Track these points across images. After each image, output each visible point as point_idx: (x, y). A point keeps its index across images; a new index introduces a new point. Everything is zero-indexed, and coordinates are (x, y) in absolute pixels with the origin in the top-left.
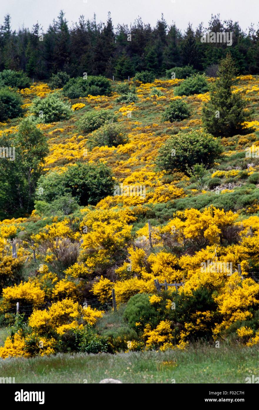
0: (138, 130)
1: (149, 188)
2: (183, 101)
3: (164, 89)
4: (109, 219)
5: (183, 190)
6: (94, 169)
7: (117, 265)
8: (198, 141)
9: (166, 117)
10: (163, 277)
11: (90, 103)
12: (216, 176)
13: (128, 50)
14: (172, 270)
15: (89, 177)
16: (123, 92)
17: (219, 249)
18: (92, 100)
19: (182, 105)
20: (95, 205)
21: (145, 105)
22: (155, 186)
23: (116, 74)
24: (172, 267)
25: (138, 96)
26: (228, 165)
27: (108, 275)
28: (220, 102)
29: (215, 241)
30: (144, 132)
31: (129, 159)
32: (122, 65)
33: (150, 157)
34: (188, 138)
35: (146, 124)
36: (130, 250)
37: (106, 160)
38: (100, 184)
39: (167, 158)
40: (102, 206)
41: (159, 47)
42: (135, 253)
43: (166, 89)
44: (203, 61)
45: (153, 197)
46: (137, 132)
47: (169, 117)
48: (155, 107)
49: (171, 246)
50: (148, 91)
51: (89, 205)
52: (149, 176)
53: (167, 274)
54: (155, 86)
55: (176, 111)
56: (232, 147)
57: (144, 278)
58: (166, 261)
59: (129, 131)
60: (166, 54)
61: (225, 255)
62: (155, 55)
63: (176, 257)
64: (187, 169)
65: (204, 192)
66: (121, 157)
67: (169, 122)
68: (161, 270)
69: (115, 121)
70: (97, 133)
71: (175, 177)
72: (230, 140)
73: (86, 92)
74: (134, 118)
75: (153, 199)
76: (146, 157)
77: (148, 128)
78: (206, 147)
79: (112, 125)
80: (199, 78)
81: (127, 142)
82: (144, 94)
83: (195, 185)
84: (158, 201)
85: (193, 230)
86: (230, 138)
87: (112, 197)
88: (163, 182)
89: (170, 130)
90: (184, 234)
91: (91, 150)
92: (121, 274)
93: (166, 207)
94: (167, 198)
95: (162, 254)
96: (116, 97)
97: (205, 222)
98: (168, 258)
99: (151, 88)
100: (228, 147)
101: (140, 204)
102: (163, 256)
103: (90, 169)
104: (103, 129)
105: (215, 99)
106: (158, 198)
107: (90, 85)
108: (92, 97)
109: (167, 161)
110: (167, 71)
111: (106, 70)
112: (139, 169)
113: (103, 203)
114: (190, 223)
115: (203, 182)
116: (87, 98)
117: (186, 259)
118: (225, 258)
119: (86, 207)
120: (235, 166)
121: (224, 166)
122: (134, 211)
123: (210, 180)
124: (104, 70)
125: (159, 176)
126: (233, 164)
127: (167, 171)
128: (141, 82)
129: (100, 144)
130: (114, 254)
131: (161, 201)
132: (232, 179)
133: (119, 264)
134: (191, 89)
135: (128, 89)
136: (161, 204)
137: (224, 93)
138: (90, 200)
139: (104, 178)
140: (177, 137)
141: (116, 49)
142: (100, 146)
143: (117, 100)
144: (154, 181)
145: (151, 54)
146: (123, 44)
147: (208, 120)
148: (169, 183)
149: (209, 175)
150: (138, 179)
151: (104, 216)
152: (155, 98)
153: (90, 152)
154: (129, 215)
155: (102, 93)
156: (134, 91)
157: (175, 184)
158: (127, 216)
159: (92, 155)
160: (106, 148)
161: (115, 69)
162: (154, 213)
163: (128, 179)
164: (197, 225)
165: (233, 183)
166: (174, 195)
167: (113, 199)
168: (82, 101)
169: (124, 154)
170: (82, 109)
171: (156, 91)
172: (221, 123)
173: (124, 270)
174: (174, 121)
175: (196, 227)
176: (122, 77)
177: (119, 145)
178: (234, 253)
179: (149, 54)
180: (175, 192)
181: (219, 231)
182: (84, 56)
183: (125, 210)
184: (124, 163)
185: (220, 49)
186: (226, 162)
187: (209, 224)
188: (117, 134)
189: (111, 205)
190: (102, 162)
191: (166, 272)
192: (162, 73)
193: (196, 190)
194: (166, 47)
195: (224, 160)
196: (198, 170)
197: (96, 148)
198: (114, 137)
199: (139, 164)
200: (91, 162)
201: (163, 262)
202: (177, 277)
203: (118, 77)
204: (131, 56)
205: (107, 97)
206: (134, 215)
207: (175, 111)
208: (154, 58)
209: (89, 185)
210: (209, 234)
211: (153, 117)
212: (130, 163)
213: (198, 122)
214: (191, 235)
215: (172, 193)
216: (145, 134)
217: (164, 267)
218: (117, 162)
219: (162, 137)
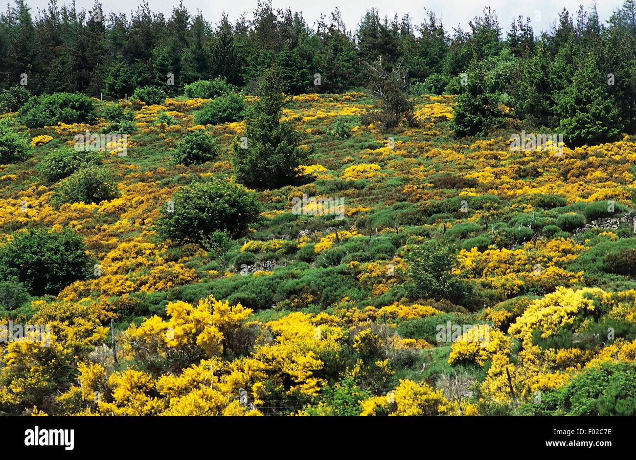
0: (134, 177)
1: (143, 267)
2: (206, 133)
3: (180, 114)
4: (72, 316)
5: (195, 272)
6: (55, 239)
7: (60, 390)
8: (221, 196)
9: (178, 157)
10: (130, 409)
11: (61, 135)
12: (247, 250)
13: (125, 54)
14: (145, 398)
15: (48, 250)
16: (113, 118)
17: (220, 364)
18: (64, 130)
19: (204, 140)
20: (57, 295)
21: (147, 138)
22: (152, 265)
23: (106, 91)
24: (145, 392)
25: (138, 124)
26: (268, 233)
27: (45, 405)
28: (260, 135)
29: (214, 352)
30: (143, 180)
31: (116, 221)
32: (116, 76)
33: (150, 219)
34: (206, 191)
35: (147, 168)
36: (82, 367)
37: (81, 224)
38: (64, 261)
39: (172, 222)
40: (66, 296)
41: (174, 50)
42: (89, 370)
43: (182, 114)
44: (245, 72)
45: (147, 283)
46: (132, 180)
47: (183, 157)
48: (161, 142)
49: (145, 361)
50: (154, 117)
51: (46, 295)
52: (145, 249)
53: (137, 403)
54: (166, 109)
55: (194, 149)
56: (279, 205)
57: (101, 410)
58: (136, 384)
59: (120, 179)
60: (186, 60)
61: (229, 373)
62: (168, 61)
63: (153, 377)
64: (202, 239)
65: (229, 275)
66: (104, 219)
67: (183, 165)
68: (128, 397)
69: (99, 163)
70: (68, 183)
71: (185, 252)
72: (276, 194)
73: (55, 118)
74: (129, 159)
75: (148, 285)
76: (144, 220)
77: (150, 174)
78: (233, 204)
79: (93, 169)
80: (233, 98)
81: (117, 196)
82: (147, 122)
83: (214, 263)
84: (156, 289)
85: (180, 334)
86: (276, 190)
87: (82, 283)
88: (166, 260)
89: (184, 178)
90: (166, 341)
91: (57, 208)
92: (65, 405)
93: (165, 298)
94: (170, 284)
95: (129, 372)
96: (103, 126)
97: (198, 321)
98: (139, 378)
99: (159, 112)
100: (274, 204)
101: (127, 293)
102: (132, 376)
103: (50, 238)
104: (78, 176)
105: (253, 130)
106: (155, 284)
107: (62, 107)
108: (64, 126)
109: (174, 226)
110: (187, 87)
111: (91, 84)
112: (131, 238)
113: (68, 292)
114: (175, 324)
115: (228, 259)
116: (56, 127)
117: (167, 381)
118: (228, 378)
119: (42, 297)
120: (279, 233)
121: (262, 234)
122: (115, 304)
123: (238, 256)
124: (87, 84)
125: (160, 249)
126: (277, 230)
127: (173, 241)
128: (144, 103)
129: (72, 199)
130: (55, 373)
131: (160, 288)
132: (271, 254)
133: (62, 388)
134: (220, 114)
135: (121, 114)
136: (159, 294)
137: (268, 121)
138: (48, 287)
139: (72, 253)
140: (189, 189)
141: (106, 51)
142: (72, 203)
143: (104, 130)
144: (152, 257)
145: (163, 60)
146: (117, 44)
147: (242, 163)
148: (176, 260)
149: (237, 248)
150: (128, 254)
151: (65, 313)
152: (163, 127)
153: (56, 212)
154: (107, 311)
155: (81, 119)
156: (131, 116)
157: (185, 262)
158: (104, 312)
159: (59, 216)
160: (81, 205)
161: (104, 83)
162: (147, 307)
163: (112, 254)
164: (186, 326)
165: (274, 261)
166: (182, 279)
167: (85, 285)
168: (48, 131)
169: (109, 215)
170: (47, 145)
171: (165, 117)
172: (263, 167)
173: (70, 398)
174: (190, 164)
175: (184, 329)
176: (116, 94)
177: (103, 201)
178: (243, 371)
179: (159, 60)
180: (182, 275)
181: (220, 336)
182: (56, 62)
183: (102, 303)
184: (109, 228)
185: (271, 54)
186: (267, 227)
187: (205, 324)
188: (100, 183)
189: (81, 295)
190: (74, 226)
191: (135, 401)
192: (180, 89)
193: (215, 272)
194: (185, 49)
195: (263, 225)
196: (220, 240)
197: (65, 205)
198: (95, 189)
199: (132, 231)
200: (56, 227)
201: (131, 385)
202: (153, 408)
203: (111, 95)
204: (130, 63)
205: (88, 125)
206: (115, 311)
207: (192, 148)
208: (167, 65)
209: (47, 264)
210: (205, 340)
211: (158, 157)
212: (118, 228)
213: (228, 165)
214: (177, 343)
215: (178, 276)
216: (144, 183)
217: (132, 393)
218: (97, 227)
219: (170, 188)
